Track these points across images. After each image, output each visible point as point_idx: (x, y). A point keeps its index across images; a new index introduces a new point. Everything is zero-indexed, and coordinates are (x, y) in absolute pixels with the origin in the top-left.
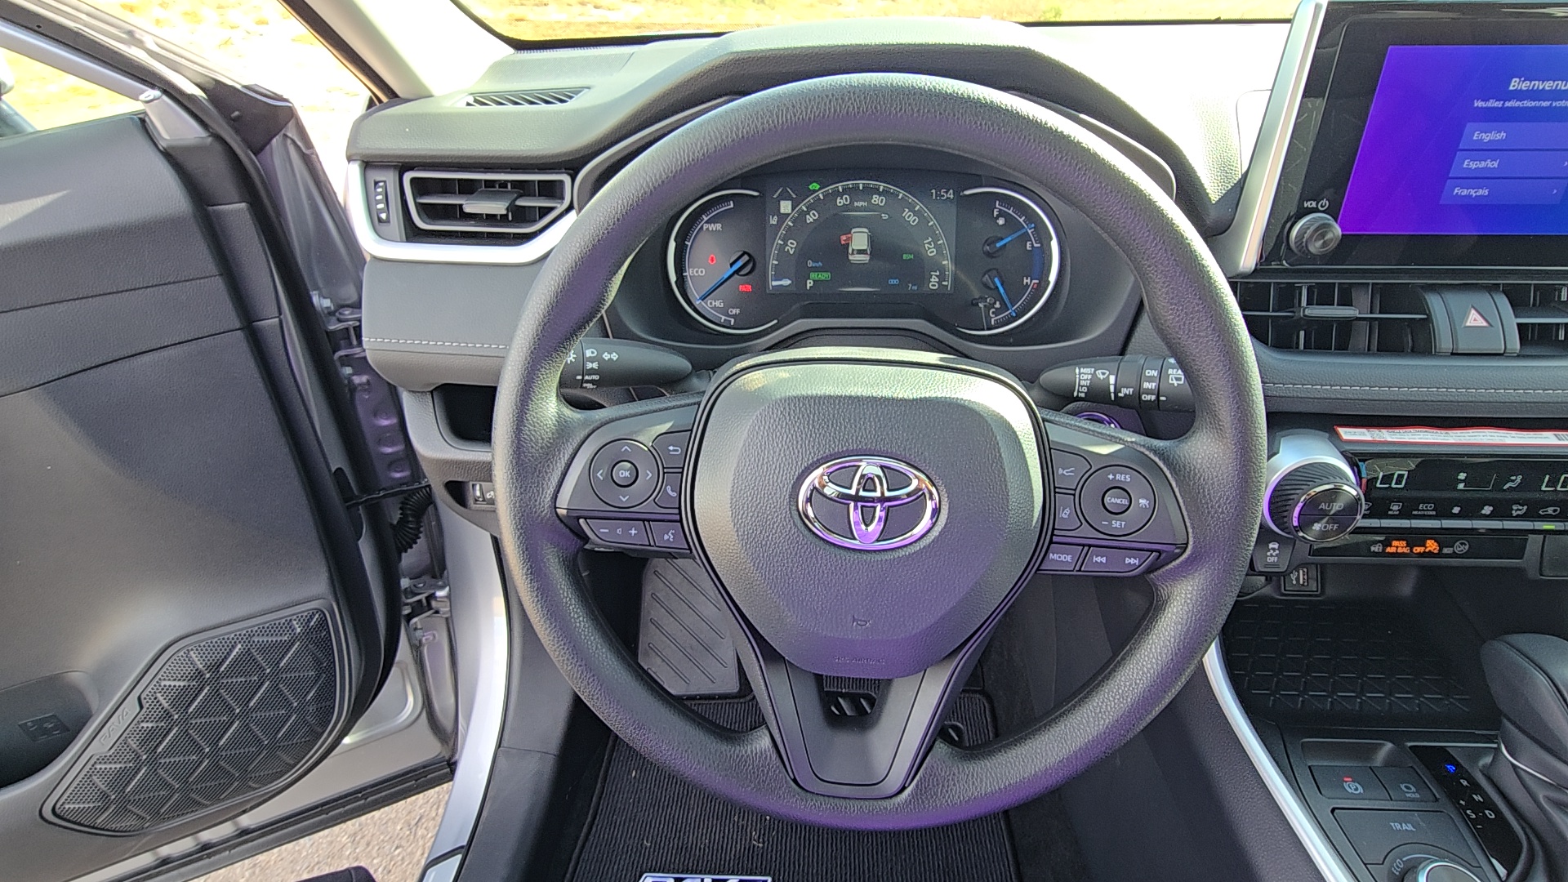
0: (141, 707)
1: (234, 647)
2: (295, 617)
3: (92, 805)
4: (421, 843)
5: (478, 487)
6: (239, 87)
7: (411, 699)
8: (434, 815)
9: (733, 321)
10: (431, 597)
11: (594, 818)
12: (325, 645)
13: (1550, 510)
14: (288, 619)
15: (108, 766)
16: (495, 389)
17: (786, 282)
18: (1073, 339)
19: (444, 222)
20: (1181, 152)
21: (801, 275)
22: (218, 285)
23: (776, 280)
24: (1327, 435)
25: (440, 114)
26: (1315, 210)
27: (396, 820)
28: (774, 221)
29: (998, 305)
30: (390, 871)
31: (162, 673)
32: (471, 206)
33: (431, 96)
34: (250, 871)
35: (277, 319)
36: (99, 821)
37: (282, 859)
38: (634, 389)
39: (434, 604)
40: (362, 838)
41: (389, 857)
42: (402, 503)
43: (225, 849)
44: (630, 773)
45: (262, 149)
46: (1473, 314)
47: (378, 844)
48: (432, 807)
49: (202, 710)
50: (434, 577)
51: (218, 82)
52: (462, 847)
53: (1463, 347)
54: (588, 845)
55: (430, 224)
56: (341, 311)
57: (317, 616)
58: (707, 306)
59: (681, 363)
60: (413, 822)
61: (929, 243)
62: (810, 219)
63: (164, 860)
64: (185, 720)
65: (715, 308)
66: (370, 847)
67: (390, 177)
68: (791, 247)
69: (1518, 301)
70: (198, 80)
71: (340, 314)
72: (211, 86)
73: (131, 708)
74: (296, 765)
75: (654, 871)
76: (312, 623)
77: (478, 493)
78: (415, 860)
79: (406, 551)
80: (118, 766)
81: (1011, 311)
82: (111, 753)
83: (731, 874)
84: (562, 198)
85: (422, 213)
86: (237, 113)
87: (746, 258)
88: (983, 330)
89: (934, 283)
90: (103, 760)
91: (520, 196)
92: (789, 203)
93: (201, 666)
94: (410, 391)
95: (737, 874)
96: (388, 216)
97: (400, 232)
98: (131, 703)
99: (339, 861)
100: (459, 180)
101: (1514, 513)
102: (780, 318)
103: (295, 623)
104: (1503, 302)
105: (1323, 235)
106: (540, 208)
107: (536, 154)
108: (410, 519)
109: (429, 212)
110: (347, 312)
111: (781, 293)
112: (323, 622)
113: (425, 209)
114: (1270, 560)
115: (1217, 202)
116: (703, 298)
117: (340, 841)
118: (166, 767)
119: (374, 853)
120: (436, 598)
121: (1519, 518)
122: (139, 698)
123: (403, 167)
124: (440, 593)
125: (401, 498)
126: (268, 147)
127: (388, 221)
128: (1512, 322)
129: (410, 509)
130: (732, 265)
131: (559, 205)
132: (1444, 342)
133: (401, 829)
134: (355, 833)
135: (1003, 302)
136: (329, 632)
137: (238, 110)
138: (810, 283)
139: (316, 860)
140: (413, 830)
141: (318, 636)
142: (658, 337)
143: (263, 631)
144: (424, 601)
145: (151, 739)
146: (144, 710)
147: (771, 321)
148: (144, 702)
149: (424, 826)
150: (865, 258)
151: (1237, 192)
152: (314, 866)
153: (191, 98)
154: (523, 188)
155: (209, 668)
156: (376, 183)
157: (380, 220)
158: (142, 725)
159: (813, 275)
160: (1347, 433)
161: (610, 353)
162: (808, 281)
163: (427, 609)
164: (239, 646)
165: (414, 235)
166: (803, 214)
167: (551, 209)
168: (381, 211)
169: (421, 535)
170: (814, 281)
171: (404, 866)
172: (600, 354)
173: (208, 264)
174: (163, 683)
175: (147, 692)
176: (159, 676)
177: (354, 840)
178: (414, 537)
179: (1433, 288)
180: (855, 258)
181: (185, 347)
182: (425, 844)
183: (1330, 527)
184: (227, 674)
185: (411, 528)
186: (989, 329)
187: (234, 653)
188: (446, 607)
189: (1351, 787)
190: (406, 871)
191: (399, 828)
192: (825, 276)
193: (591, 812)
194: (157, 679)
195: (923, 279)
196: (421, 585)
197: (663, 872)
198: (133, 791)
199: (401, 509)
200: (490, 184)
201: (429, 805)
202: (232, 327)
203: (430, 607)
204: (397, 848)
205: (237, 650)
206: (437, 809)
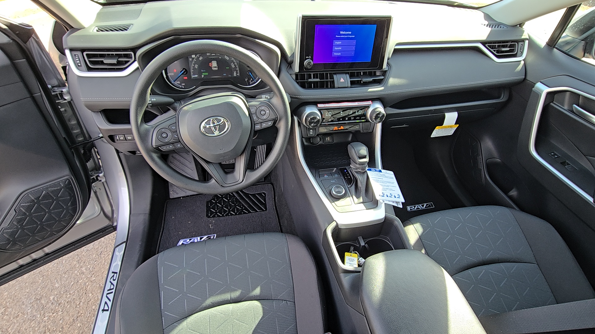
0: (16, 212)
1: (43, 192)
2: (60, 182)
3: (5, 243)
4: (103, 259)
5: (117, 136)
6: (17, 24)
7: (96, 208)
8: (106, 250)
9: (183, 87)
10: (98, 176)
11: (163, 230)
12: (71, 189)
13: (358, 118)
14: (59, 182)
15: (8, 231)
16: (129, 109)
17: (196, 76)
18: (265, 88)
19: (98, 65)
20: (282, 45)
21: (200, 74)
22: (21, 84)
23: (194, 75)
24: (315, 106)
25: (91, 35)
26: (308, 59)
27: (92, 254)
28: (191, 59)
29: (251, 79)
30: (95, 268)
31: (21, 202)
32: (106, 61)
33: (85, 28)
34: (42, 278)
35: (40, 93)
36: (7, 248)
37: (53, 272)
38: (160, 107)
39: (99, 178)
40: (81, 261)
41: (93, 265)
42: (83, 148)
43: (42, 260)
44: (172, 217)
45: (26, 43)
46: (342, 79)
47: (88, 262)
48: (104, 249)
49: (35, 212)
50: (97, 170)
51: (11, 24)
52: (125, 241)
53: (340, 86)
54: (163, 236)
55: (93, 66)
56: (54, 88)
57: (67, 181)
58: (176, 83)
59: (171, 100)
60: (99, 254)
61: (232, 64)
62: (200, 59)
63: (21, 266)
64: (31, 215)
65: (178, 84)
66: (85, 263)
67: (79, 53)
68: (196, 66)
69: (352, 75)
70: (5, 23)
71: (53, 89)
72: (9, 25)
73: (12, 212)
74: (67, 226)
75: (183, 239)
76: (66, 183)
77: (118, 138)
78: (103, 263)
79: (88, 162)
80: (11, 230)
81: (255, 81)
82: (8, 226)
83: (204, 236)
84: (132, 58)
85: (91, 63)
86: (18, 32)
87: (184, 70)
88: (247, 86)
89: (235, 75)
90: (6, 229)
91: (119, 58)
92: (194, 55)
93: (33, 198)
94: (93, 112)
95: (207, 235)
96: (81, 64)
97: (85, 68)
98: (12, 211)
99: (75, 269)
100: (99, 54)
101: (352, 119)
102: (196, 85)
103: (61, 183)
104: (348, 76)
105: (309, 64)
106: (125, 61)
107: (122, 47)
108: (88, 152)
109: (92, 63)
110: (56, 89)
111: (195, 79)
112: (70, 182)
113: (91, 62)
114: (311, 134)
115: (290, 57)
116: (174, 81)
117: (74, 264)
118: (27, 229)
119: (87, 264)
120: (99, 177)
121: (353, 120)
122: (15, 210)
123: (83, 50)
124: (101, 175)
125: (82, 146)
126: (28, 42)
127: (81, 66)
128: (349, 80)
129: (87, 149)
130: (181, 72)
131: (131, 60)
132: (336, 86)
133: (95, 256)
134: (78, 261)
135: (253, 79)
136: (72, 185)
137: (18, 31)
138: (203, 76)
139: (66, 270)
140: (100, 256)
141: (69, 186)
142: (163, 93)
143: (51, 186)
144: (95, 178)
145: (20, 221)
146: (17, 213)
147: (193, 86)
148: (16, 210)
149: (103, 254)
150: (216, 69)
151: (293, 55)
152: (66, 272)
153: (5, 29)
154: (120, 56)
155: (36, 199)
156: (75, 55)
157: (79, 66)
158: (17, 217)
159: (203, 74)
160: (319, 105)
161: (154, 99)
162: (202, 75)
163: (96, 180)
164: (44, 192)
165: (90, 69)
166: (198, 58)
167: (129, 61)
168: (79, 63)
169: (91, 159)
170: (204, 75)
171: (99, 266)
172: (151, 99)
173: (17, 79)
174: (22, 205)
175: (17, 208)
176: (20, 203)
177: (79, 262)
178: (89, 158)
179: (335, 74)
180: (214, 69)
181: (14, 104)
182: (105, 259)
183: (315, 125)
184: (42, 200)
185: (88, 155)
186: (249, 85)
187: (43, 194)
188: (104, 179)
189: (326, 176)
190: (100, 267)
191: (94, 256)
192: (207, 74)
193: (162, 228)
194: (19, 204)
195: (232, 74)
196: (94, 173)
197: (186, 238)
198: (18, 237)
199: (83, 149)
200: (108, 55)
201: (103, 248)
202: (26, 97)
203: (97, 180)
204: (95, 262)
205: (44, 193)
206: (107, 249)
